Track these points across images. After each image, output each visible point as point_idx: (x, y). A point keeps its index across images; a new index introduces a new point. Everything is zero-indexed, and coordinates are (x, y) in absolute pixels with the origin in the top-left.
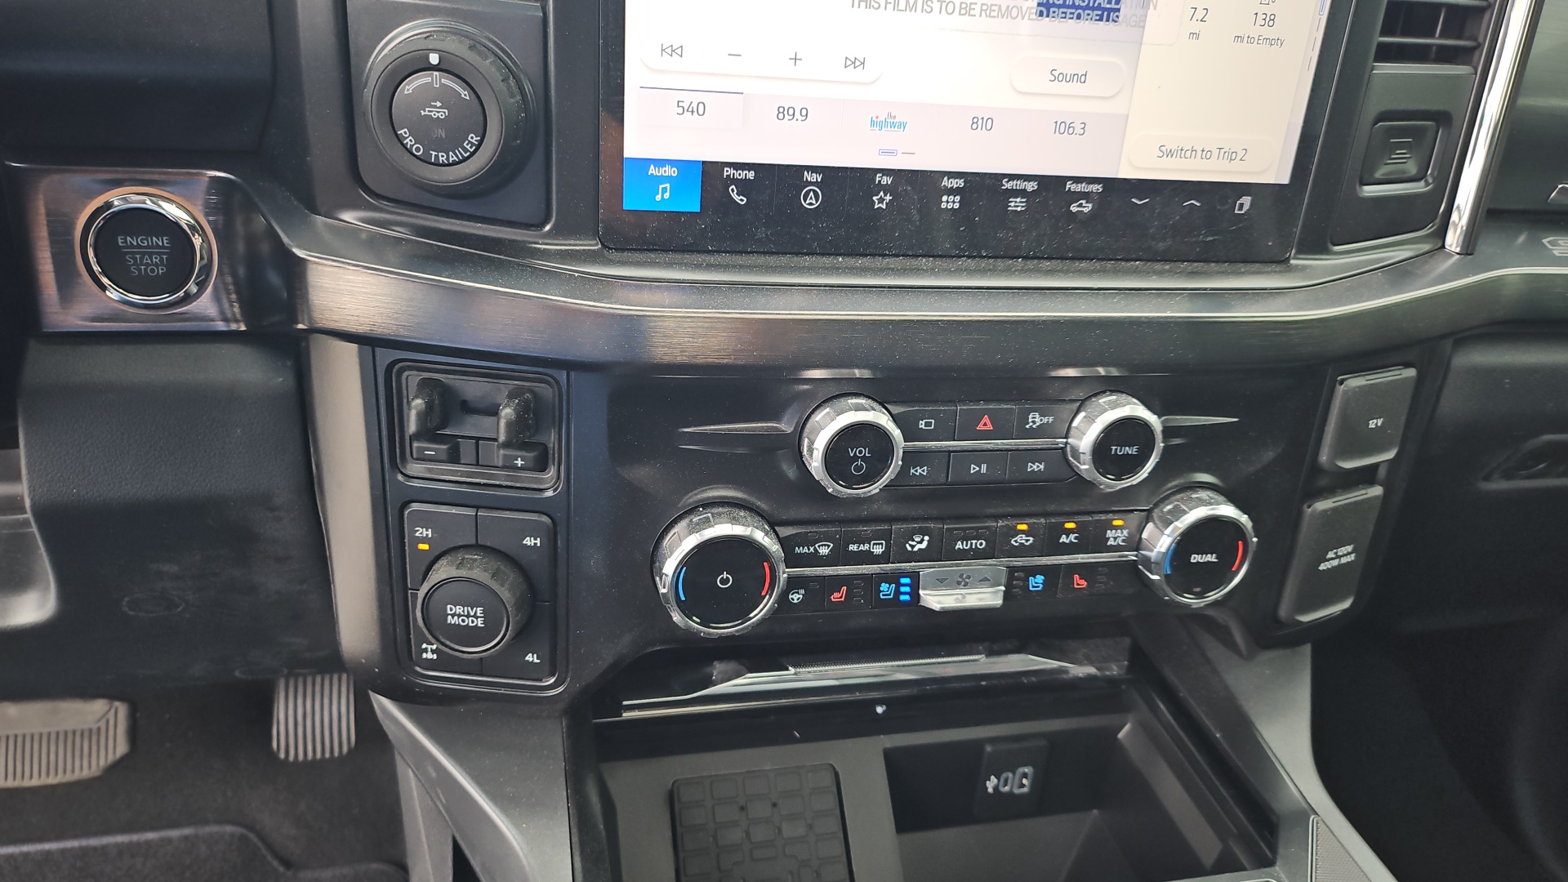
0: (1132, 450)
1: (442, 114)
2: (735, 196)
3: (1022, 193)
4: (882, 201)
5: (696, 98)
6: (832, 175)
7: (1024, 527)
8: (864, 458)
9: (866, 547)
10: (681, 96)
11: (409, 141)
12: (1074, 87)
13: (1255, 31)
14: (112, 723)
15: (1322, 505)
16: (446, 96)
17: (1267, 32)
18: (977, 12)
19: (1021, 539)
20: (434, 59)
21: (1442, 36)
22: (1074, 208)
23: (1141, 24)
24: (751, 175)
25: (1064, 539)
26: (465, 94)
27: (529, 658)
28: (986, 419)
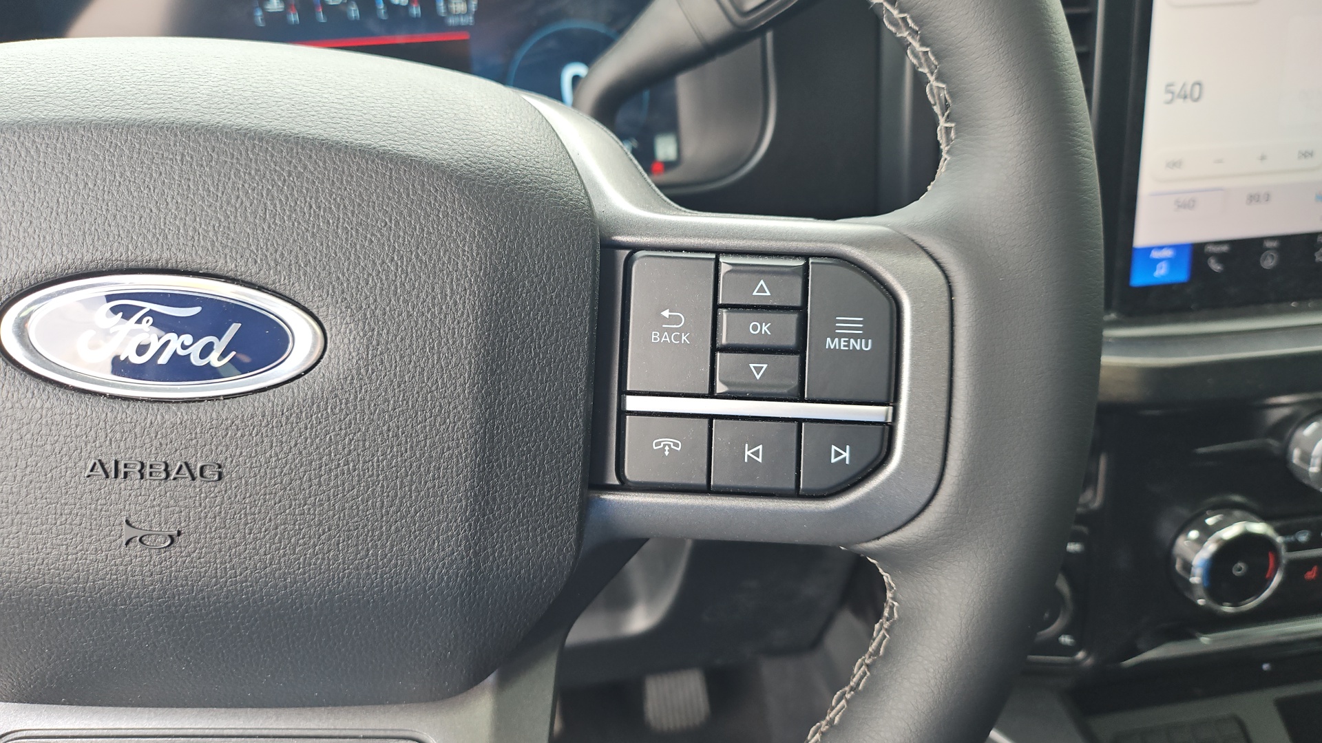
2: (1213, 265)
10: (1178, 196)
24: (1226, 248)
27: (1063, 639)
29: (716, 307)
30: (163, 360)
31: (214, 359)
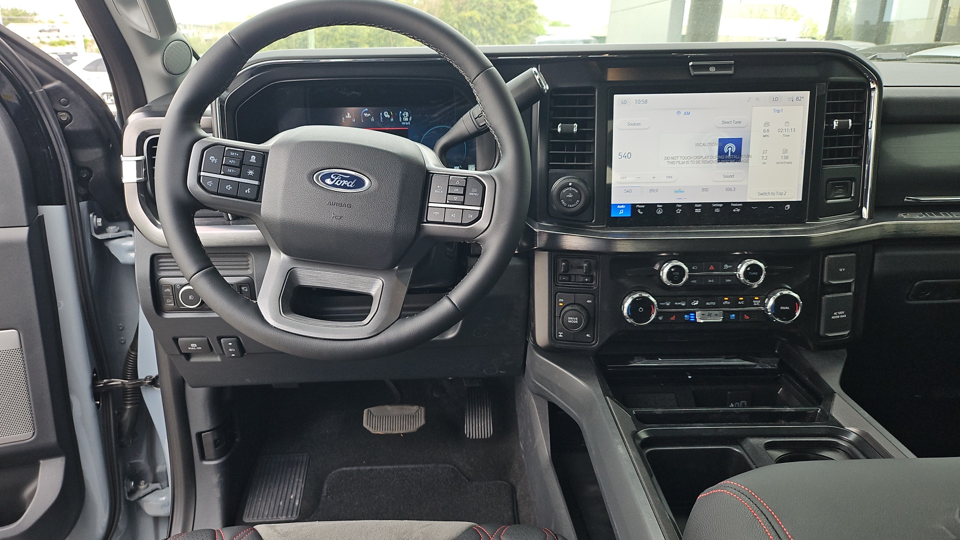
0: (756, 273)
1: (571, 196)
2: (639, 212)
3: (719, 207)
4: (679, 211)
5: (630, 188)
6: (665, 205)
7: (727, 299)
8: (677, 275)
9: (679, 304)
10: (625, 188)
11: (563, 203)
12: (731, 179)
13: (783, 161)
14: (420, 413)
15: (827, 296)
16: (572, 192)
17: (786, 161)
18: (701, 162)
19: (726, 302)
20: (570, 184)
21: (853, 156)
22: (734, 211)
23: (747, 162)
24: (643, 206)
25: (739, 303)
26: (577, 191)
27: (588, 335)
28: (712, 266)
29: (448, 186)
30: (342, 185)
31: (351, 186)
